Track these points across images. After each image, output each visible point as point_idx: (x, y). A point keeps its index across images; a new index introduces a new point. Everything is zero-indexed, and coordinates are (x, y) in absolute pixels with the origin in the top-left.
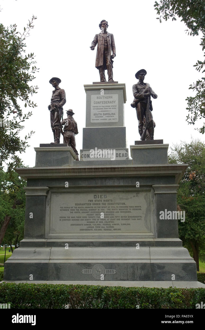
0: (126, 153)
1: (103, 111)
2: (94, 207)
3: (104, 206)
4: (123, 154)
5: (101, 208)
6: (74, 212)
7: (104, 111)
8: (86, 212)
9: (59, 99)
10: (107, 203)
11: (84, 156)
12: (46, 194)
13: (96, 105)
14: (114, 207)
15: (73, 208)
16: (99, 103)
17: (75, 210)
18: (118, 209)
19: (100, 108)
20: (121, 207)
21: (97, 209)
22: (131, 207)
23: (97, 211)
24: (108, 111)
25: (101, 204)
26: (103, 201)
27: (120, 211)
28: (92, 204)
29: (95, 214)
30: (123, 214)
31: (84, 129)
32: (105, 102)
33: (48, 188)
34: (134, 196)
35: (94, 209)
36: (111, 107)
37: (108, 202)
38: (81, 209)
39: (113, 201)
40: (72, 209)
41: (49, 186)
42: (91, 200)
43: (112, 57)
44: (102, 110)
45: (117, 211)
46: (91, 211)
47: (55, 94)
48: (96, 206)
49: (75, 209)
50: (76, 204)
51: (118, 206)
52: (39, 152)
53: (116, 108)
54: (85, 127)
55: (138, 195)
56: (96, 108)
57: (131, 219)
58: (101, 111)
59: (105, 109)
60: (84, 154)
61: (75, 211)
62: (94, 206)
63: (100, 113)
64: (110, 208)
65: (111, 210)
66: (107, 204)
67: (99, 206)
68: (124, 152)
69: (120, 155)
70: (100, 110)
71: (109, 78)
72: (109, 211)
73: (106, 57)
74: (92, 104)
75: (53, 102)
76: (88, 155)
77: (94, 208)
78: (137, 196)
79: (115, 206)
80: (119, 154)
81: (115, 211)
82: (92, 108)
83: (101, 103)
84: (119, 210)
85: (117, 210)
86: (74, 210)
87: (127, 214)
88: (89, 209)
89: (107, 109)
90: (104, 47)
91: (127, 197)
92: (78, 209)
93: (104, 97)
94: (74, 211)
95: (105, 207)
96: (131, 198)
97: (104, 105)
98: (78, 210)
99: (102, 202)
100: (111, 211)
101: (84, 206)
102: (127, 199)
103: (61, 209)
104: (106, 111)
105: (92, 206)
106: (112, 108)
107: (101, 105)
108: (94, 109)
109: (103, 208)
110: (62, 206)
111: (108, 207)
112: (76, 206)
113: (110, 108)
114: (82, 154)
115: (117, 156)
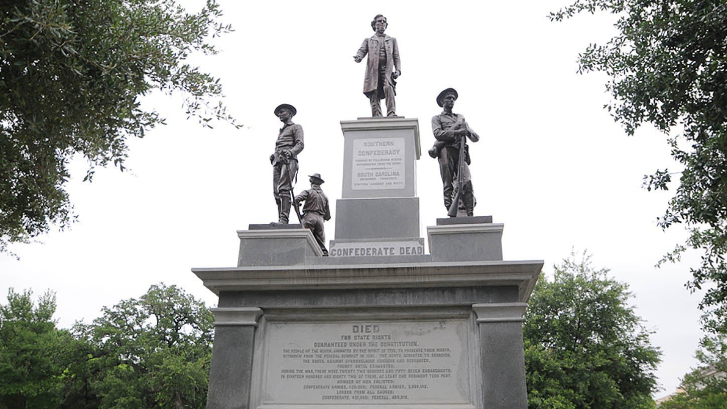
0: (420, 246)
1: (375, 169)
2: (352, 351)
3: (374, 348)
4: (414, 248)
5: (367, 353)
6: (311, 361)
7: (379, 169)
8: (337, 361)
9: (291, 143)
10: (379, 341)
11: (336, 253)
12: (255, 323)
13: (362, 157)
14: (394, 351)
15: (310, 353)
16: (368, 153)
17: (314, 356)
18: (402, 355)
19: (370, 162)
20: (408, 350)
21: (360, 354)
22: (429, 350)
23: (359, 358)
24: (385, 168)
25: (367, 344)
26: (371, 338)
27: (405, 359)
28: (348, 345)
29: (354, 364)
30: (412, 366)
31: (338, 201)
32: (380, 153)
33: (259, 309)
34: (436, 328)
35: (354, 354)
36: (390, 161)
37: (382, 341)
38: (327, 353)
39: (391, 338)
40: (308, 354)
41: (261, 306)
42: (346, 336)
43: (394, 76)
44: (374, 167)
45: (399, 358)
46: (347, 358)
47: (283, 134)
48: (356, 348)
49: (314, 354)
50: (316, 345)
51: (402, 347)
52: (246, 240)
53: (400, 163)
54: (340, 198)
55: (443, 327)
56: (363, 163)
57: (429, 376)
58: (372, 169)
59: (380, 164)
60: (337, 250)
61: (314, 358)
62: (352, 348)
63: (370, 171)
64: (386, 352)
65: (388, 356)
66: (379, 345)
67: (362, 348)
68: (416, 245)
69: (407, 251)
70: (371, 167)
71: (388, 111)
72: (383, 358)
73: (383, 76)
74: (356, 156)
75: (279, 147)
76: (344, 250)
77: (352, 353)
78: (441, 328)
79: (396, 348)
80: (407, 248)
81: (396, 359)
82: (354, 163)
83: (372, 155)
84: (405, 356)
85: (400, 356)
86: (312, 356)
87: (420, 366)
88: (342, 353)
89: (384, 164)
90: (380, 59)
91: (421, 330)
92: (319, 353)
93: (378, 144)
94: (311, 359)
95: (375, 351)
96: (429, 331)
97: (377, 157)
98: (320, 356)
99: (369, 341)
100: (388, 358)
101: (333, 349)
102: (420, 334)
103: (285, 354)
104: (382, 169)
105: (348, 347)
106: (393, 164)
107: (372, 157)
108: (358, 165)
109: (372, 353)
110: (286, 348)
111: (380, 351)
112: (316, 348)
113: (390, 164)
114: (333, 248)
115: (402, 252)
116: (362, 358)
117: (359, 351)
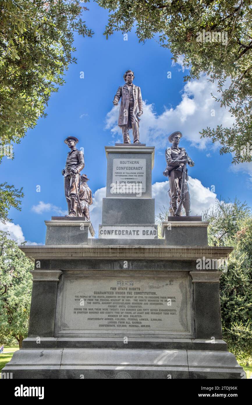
0: (155, 230)
1: (127, 179)
2: (117, 297)
3: (130, 295)
4: (151, 231)
5: (126, 298)
6: (92, 303)
7: (129, 179)
8: (108, 303)
9: (76, 163)
10: (133, 291)
11: (103, 232)
12: (58, 280)
13: (118, 171)
14: (142, 297)
15: (92, 298)
16: (122, 168)
17: (94, 300)
18: (147, 300)
19: (124, 174)
20: (150, 297)
21: (121, 299)
22: (163, 298)
23: (121, 301)
24: (133, 179)
25: (126, 293)
26: (128, 289)
27: (149, 302)
28: (115, 293)
29: (118, 305)
30: (153, 307)
31: (104, 199)
32: (131, 168)
33: (61, 271)
34: (167, 285)
35: (118, 299)
36: (137, 174)
37: (135, 291)
38: (102, 298)
39: (141, 290)
40: (90, 298)
41: (62, 269)
42: (113, 288)
43: (138, 115)
44: (126, 177)
45: (145, 302)
46: (113, 302)
47: (71, 157)
48: (119, 295)
49: (94, 299)
50: (95, 293)
51: (146, 295)
52: (51, 227)
53: (143, 176)
54: (105, 197)
55: (172, 283)
56: (119, 174)
57: (163, 314)
58: (125, 179)
59: (130, 176)
60: (103, 230)
61: (94, 301)
62: (117, 295)
63: (124, 180)
64: (137, 298)
65: (138, 301)
66: (133, 293)
67: (124, 295)
68: (153, 229)
69: (147, 233)
70: (124, 177)
71: (135, 139)
72: (135, 302)
73: (131, 114)
74: (115, 170)
75: (68, 165)
76: (108, 231)
77: (117, 298)
78: (170, 284)
79: (144, 296)
80: (147, 231)
81: (143, 302)
82: (114, 174)
83: (125, 169)
84: (149, 301)
85: (146, 301)
86: (92, 300)
87: (158, 307)
88: (111, 298)
89: (133, 176)
90: (130, 103)
91: (158, 285)
92: (97, 298)
93: (129, 162)
94: (92, 302)
95: (131, 297)
96: (163, 286)
97: (128, 171)
98: (98, 300)
99: (127, 291)
100: (139, 302)
101: (105, 295)
102: (158, 288)
103: (76, 298)
104: (131, 179)
105: (115, 295)
106: (139, 176)
107: (125, 171)
108: (116, 176)
109: (129, 299)
110: (76, 295)
111: (134, 297)
112: (95, 295)
113: (136, 176)
114: (101, 230)
115: (144, 233)
116: (123, 302)
117: (121, 297)
